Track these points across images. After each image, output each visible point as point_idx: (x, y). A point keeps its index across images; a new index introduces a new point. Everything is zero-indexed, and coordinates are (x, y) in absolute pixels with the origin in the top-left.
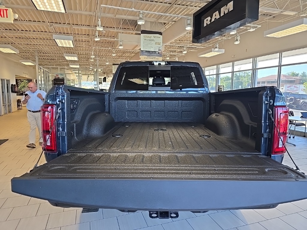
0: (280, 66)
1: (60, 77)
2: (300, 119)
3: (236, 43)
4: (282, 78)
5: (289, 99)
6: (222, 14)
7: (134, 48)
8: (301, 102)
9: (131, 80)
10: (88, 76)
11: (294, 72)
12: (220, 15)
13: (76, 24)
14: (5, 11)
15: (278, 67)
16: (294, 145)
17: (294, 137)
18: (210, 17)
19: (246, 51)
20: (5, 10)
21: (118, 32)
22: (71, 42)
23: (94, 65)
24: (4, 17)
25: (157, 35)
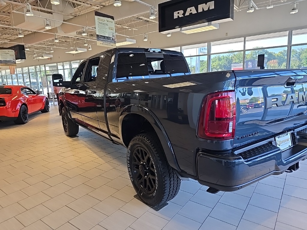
12: (197, 11)
18: (182, 11)
19: (150, 43)
25: (110, 19)
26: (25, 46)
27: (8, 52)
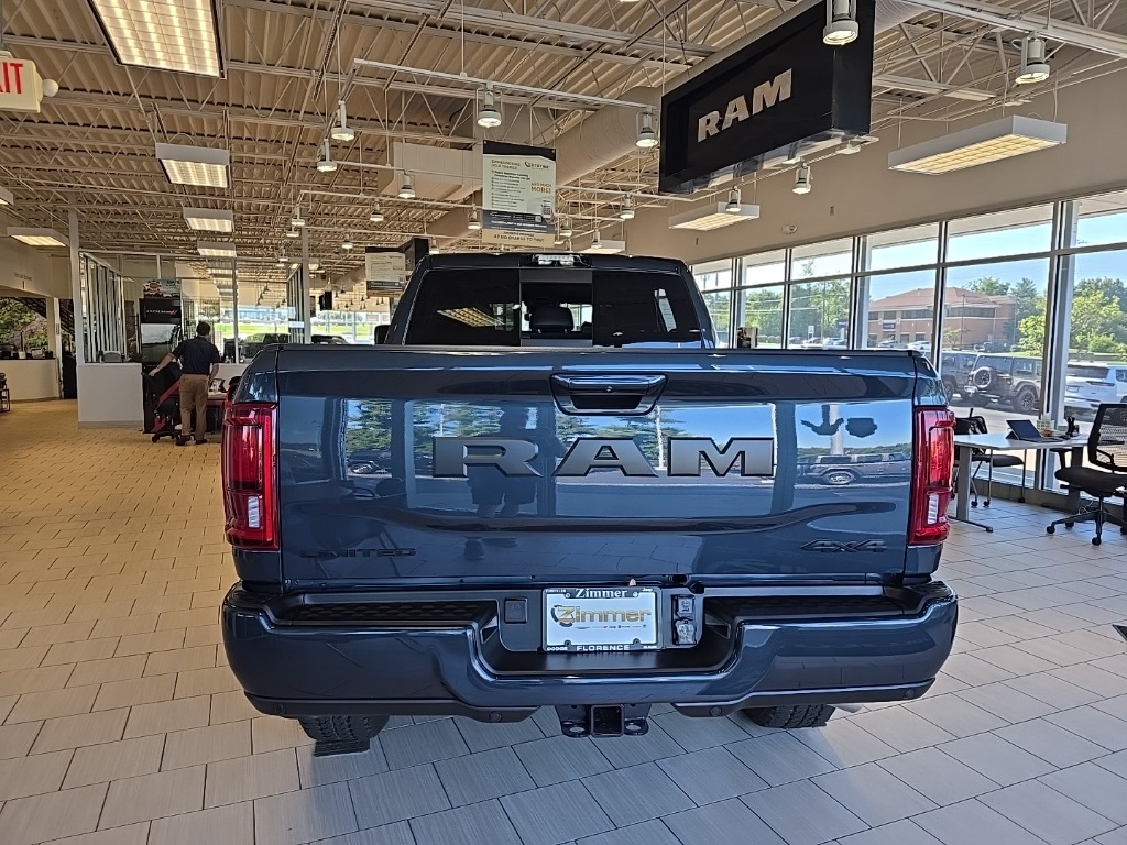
0: (941, 267)
1: (166, 291)
2: (1006, 443)
3: (800, 191)
4: (949, 301)
5: (975, 372)
6: (757, 108)
7: (447, 196)
8: (1015, 383)
9: (447, 313)
10: (266, 289)
11: (994, 280)
12: (750, 110)
13: (233, 105)
14: (11, 70)
15: (935, 271)
16: (989, 530)
17: (986, 504)
18: (716, 113)
19: (832, 212)
20: (12, 64)
21: (392, 139)
22: (220, 170)
23: (293, 249)
24: (8, 91)
25: (540, 160)
26: (430, 242)
27: (390, 260)
